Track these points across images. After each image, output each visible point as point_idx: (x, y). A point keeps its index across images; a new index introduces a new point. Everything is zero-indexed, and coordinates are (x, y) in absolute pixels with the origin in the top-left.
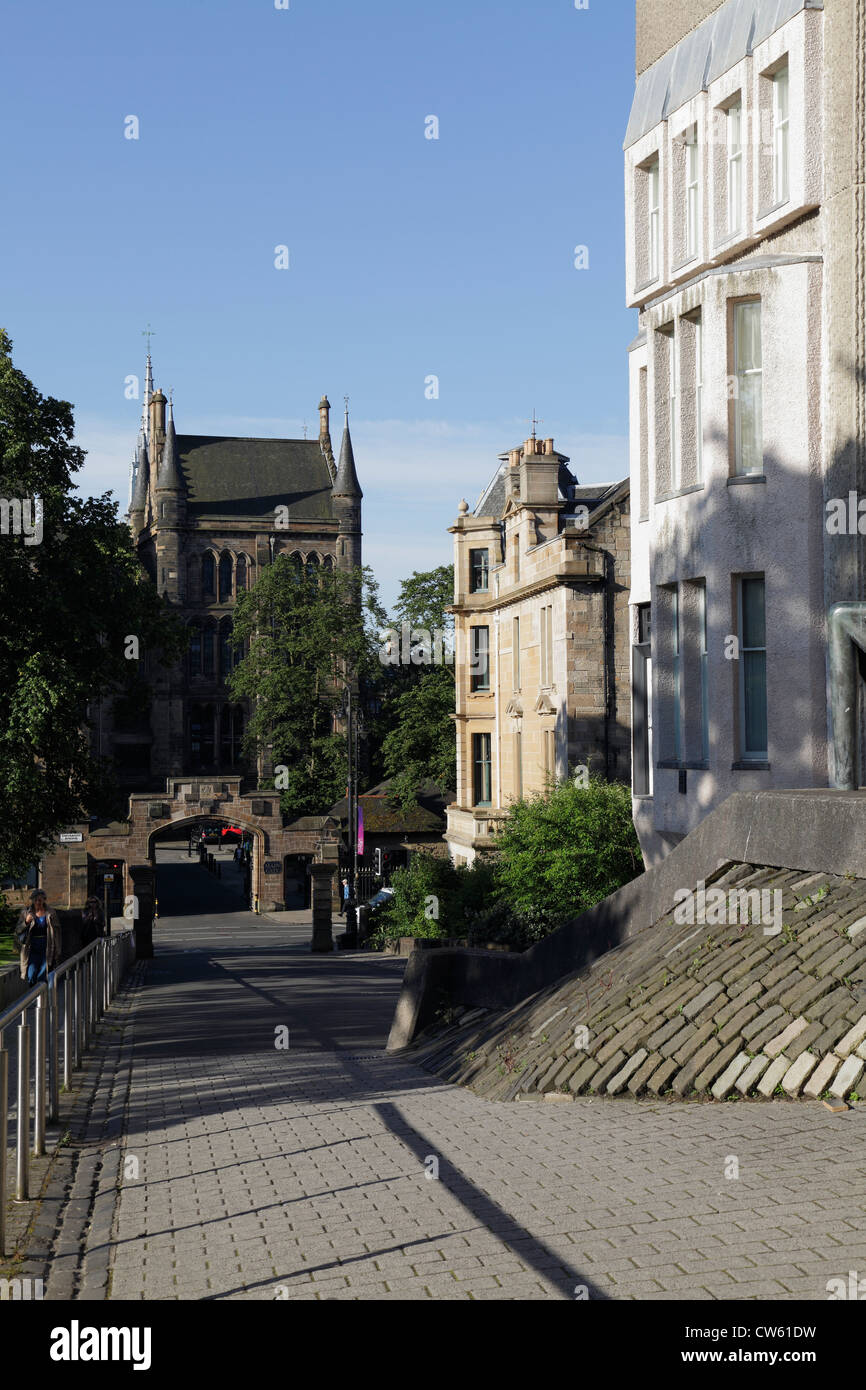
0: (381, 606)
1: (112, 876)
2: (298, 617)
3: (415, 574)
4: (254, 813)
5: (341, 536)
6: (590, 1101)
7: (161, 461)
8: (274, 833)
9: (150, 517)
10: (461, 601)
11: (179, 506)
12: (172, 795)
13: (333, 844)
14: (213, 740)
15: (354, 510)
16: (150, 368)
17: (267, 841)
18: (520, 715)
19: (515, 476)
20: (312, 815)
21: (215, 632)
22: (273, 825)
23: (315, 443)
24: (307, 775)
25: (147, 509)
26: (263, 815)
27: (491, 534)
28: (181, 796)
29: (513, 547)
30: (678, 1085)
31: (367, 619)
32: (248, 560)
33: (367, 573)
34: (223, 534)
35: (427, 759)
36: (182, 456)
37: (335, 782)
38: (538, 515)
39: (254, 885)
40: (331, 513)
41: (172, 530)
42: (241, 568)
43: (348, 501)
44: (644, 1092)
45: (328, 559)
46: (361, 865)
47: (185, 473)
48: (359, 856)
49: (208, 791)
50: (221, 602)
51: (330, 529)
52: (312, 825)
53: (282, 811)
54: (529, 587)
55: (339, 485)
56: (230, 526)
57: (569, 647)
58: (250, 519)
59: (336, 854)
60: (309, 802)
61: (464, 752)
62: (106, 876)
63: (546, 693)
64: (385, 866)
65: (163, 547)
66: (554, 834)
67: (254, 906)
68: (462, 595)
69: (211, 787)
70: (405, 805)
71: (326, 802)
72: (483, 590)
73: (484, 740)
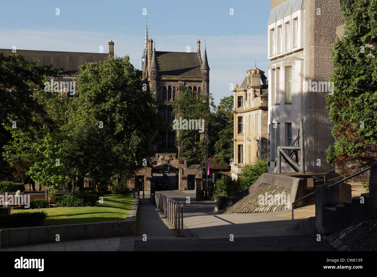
0: (215, 105)
1: (141, 180)
2: (191, 108)
3: (224, 97)
4: (179, 163)
5: (203, 81)
6: (239, 214)
7: (151, 59)
8: (185, 169)
9: (148, 75)
10: (235, 110)
11: (156, 73)
12: (157, 158)
13: (201, 172)
14: (166, 141)
15: (207, 74)
16: (147, 29)
17: (183, 171)
18: (250, 141)
19: (249, 78)
20: (195, 164)
21: (167, 110)
22: (184, 166)
23: (196, 53)
24: (193, 152)
25: (147, 72)
26: (182, 164)
27: (244, 92)
28: (160, 159)
29: (249, 97)
30: (249, 211)
31: (211, 108)
32: (176, 89)
33: (211, 95)
34: (169, 81)
35: (227, 149)
36: (157, 58)
37: (201, 154)
38: (255, 89)
39: (179, 183)
40: (200, 74)
41: (154, 80)
42: (174, 91)
43: (206, 71)
44: (245, 212)
45: (199, 88)
46: (208, 178)
47: (158, 63)
48: (208, 175)
49: (167, 158)
50: (168, 101)
51: (200, 79)
52: (195, 167)
53: (187, 163)
54: (252, 109)
55: (203, 66)
56: (171, 79)
57: (262, 125)
58: (177, 76)
59: (202, 175)
60: (194, 160)
61: (236, 149)
62: (140, 180)
63: (256, 136)
64: (215, 178)
65: (152, 85)
66: (254, 173)
67: (179, 189)
68: (236, 108)
69: (168, 156)
70: (221, 162)
71: (199, 160)
72: (241, 107)
73: (241, 146)
